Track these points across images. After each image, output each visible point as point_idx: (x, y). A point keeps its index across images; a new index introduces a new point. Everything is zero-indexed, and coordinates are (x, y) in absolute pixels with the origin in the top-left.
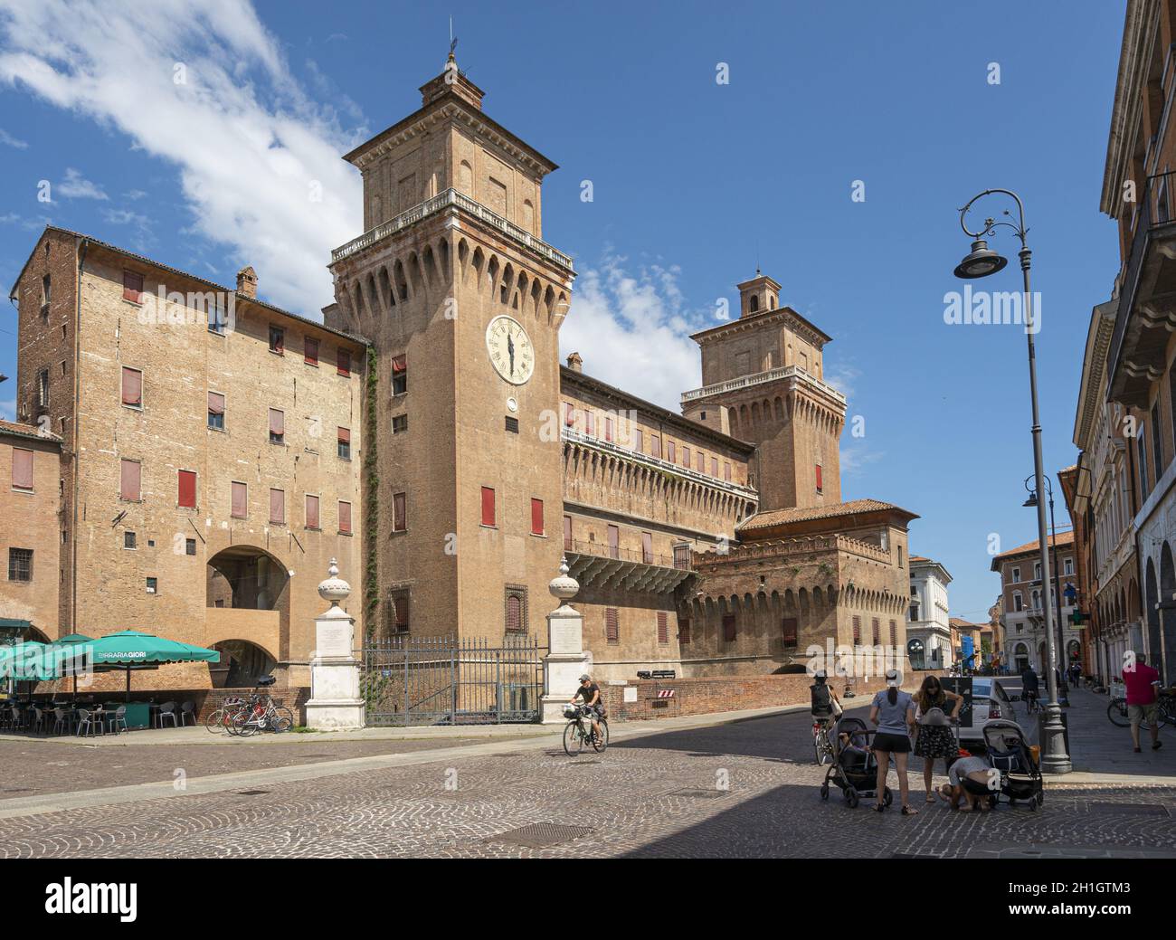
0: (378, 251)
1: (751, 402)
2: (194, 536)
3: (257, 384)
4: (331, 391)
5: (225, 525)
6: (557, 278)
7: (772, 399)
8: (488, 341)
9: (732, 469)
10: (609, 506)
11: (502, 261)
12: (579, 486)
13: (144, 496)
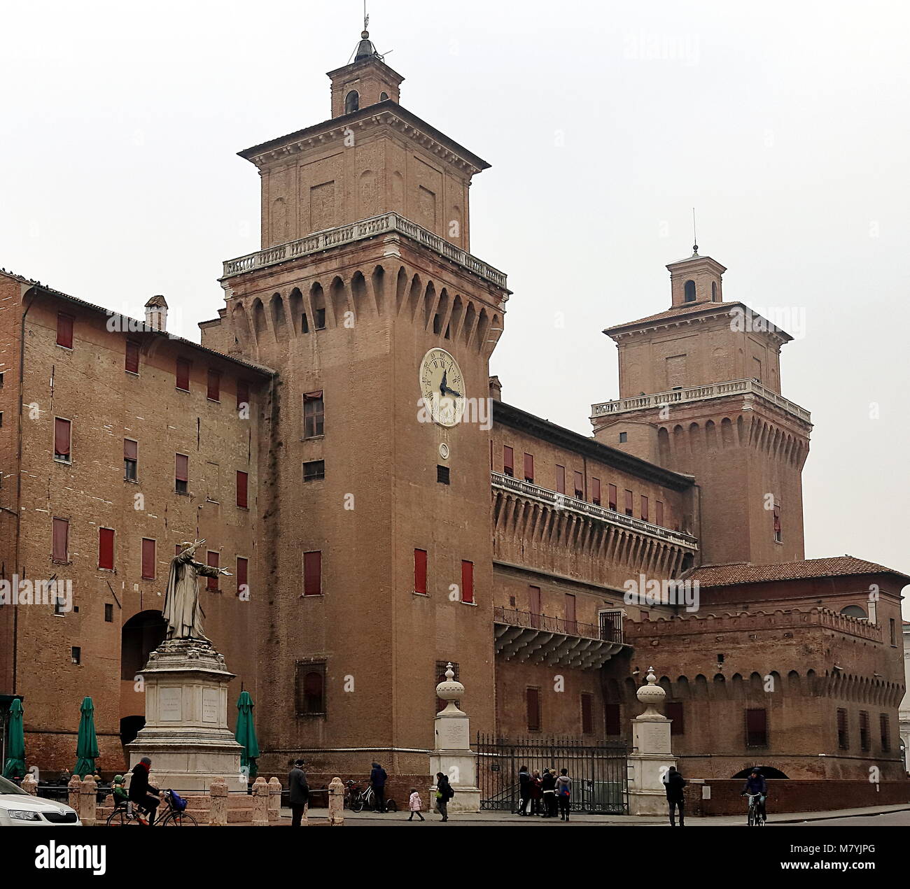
0: (291, 270)
1: (690, 422)
2: (111, 601)
3: (165, 427)
4: (232, 429)
5: (136, 588)
6: (489, 298)
7: (717, 421)
8: (421, 380)
9: (665, 508)
10: (531, 563)
11: (438, 286)
12: (499, 539)
13: (71, 558)
